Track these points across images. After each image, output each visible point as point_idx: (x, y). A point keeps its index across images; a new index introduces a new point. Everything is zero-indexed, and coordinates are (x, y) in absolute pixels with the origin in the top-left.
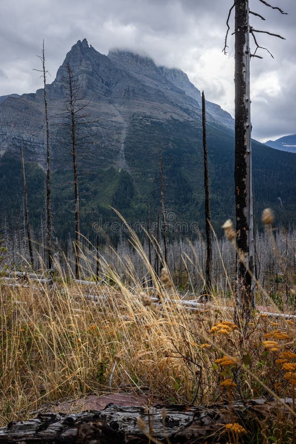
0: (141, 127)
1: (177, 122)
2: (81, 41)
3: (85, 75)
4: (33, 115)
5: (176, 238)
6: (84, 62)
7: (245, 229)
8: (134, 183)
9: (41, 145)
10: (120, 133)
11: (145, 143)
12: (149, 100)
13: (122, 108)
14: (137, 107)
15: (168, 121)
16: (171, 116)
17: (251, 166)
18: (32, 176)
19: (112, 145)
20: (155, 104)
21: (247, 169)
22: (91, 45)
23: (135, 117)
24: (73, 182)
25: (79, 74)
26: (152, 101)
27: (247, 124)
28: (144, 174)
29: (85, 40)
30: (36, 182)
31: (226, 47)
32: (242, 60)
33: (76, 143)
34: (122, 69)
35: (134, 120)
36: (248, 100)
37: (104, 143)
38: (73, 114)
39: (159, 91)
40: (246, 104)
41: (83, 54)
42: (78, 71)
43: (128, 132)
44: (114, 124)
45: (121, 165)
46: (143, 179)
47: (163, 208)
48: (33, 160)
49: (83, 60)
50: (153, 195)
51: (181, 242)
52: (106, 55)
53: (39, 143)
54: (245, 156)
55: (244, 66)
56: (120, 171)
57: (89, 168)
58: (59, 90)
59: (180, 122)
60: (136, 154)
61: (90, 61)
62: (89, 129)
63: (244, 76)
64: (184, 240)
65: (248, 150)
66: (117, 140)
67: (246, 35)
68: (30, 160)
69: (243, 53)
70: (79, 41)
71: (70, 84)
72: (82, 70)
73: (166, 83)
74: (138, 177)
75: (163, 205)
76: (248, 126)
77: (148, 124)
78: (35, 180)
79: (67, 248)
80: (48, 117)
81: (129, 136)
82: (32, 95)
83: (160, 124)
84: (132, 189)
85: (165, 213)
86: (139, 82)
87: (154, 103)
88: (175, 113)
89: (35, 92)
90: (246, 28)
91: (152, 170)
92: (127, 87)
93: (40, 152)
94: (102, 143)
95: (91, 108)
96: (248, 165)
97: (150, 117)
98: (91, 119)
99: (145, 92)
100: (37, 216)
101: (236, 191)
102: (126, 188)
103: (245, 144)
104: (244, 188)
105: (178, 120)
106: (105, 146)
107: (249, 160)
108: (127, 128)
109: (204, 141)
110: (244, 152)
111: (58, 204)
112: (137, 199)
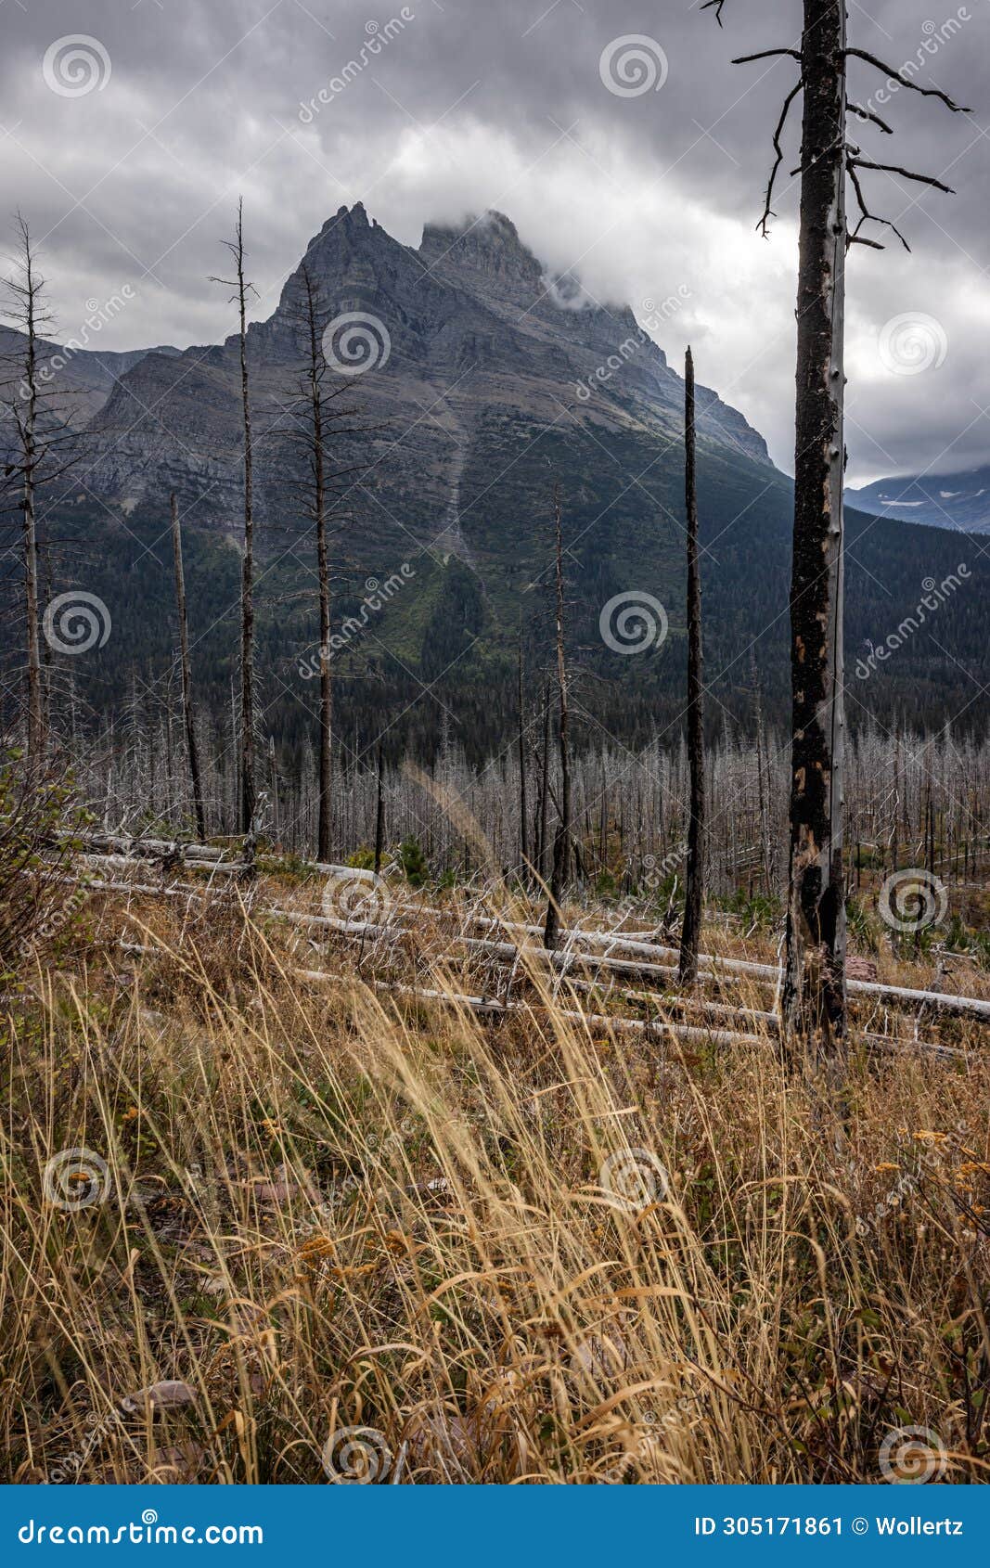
0: (504, 445)
1: (602, 433)
2: (350, 209)
3: (358, 300)
4: (214, 405)
5: (591, 742)
6: (354, 266)
7: (819, 765)
8: (484, 594)
9: (235, 487)
10: (448, 460)
11: (515, 487)
12: (528, 373)
13: (453, 392)
14: (495, 390)
15: (577, 429)
16: (586, 418)
17: (842, 574)
18: (210, 569)
19: (426, 491)
20: (545, 383)
21: (831, 585)
22: (374, 221)
23: (489, 418)
24: (314, 593)
25: (342, 298)
26: (537, 375)
27: (833, 449)
28: (511, 570)
29: (359, 207)
30: (221, 586)
31: (770, 215)
32: (822, 253)
33: (325, 485)
34: (457, 286)
35: (487, 424)
36: (837, 374)
37: (405, 484)
38: (317, 404)
39: (555, 349)
40: (831, 387)
41: (352, 243)
42: (338, 288)
43: (469, 457)
44: (433, 434)
45: (448, 545)
46: (508, 583)
47: (561, 664)
48: (213, 527)
49: (354, 259)
50: (533, 626)
51: (605, 755)
52: (417, 248)
53: (230, 481)
54: (825, 545)
55: (828, 271)
56: (446, 560)
57: (362, 550)
58: (286, 339)
59: (609, 434)
60: (489, 517)
61: (372, 263)
62: (366, 446)
63: (828, 301)
64: (614, 749)
65: (834, 528)
66: (439, 477)
67: (835, 174)
68: (205, 525)
69: (825, 230)
70: (344, 209)
71: (312, 323)
72: (351, 287)
73: (574, 329)
74: (494, 577)
75: (561, 658)
76: (837, 453)
77: (523, 435)
78: (218, 580)
79: (300, 765)
80: (250, 412)
81: (474, 467)
82: (215, 351)
83: (554, 437)
84: (478, 609)
85: (566, 678)
86: (502, 322)
87: (542, 380)
88: (596, 409)
89: (222, 344)
90: (836, 154)
91: (532, 561)
92: (470, 336)
93: (233, 504)
94: (399, 484)
95: (372, 391)
96: (832, 573)
97: (530, 419)
98: (374, 420)
99: (519, 350)
100: (222, 676)
101: (795, 650)
102: (462, 608)
103: (827, 508)
104: (820, 643)
105: (603, 428)
106: (407, 493)
107: (836, 558)
108: (468, 446)
109: (689, 490)
110: (823, 534)
111: (277, 646)
112: (491, 636)
